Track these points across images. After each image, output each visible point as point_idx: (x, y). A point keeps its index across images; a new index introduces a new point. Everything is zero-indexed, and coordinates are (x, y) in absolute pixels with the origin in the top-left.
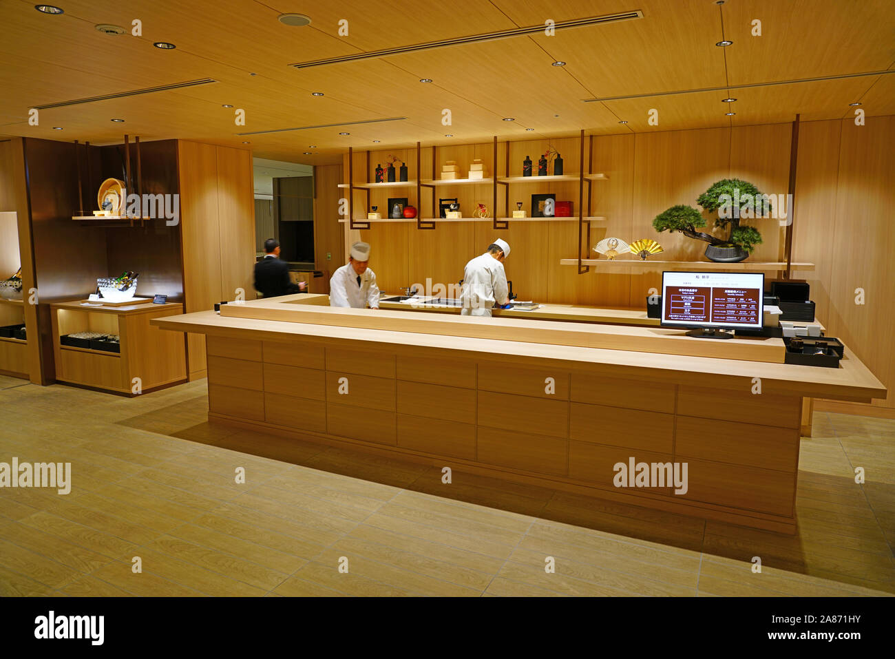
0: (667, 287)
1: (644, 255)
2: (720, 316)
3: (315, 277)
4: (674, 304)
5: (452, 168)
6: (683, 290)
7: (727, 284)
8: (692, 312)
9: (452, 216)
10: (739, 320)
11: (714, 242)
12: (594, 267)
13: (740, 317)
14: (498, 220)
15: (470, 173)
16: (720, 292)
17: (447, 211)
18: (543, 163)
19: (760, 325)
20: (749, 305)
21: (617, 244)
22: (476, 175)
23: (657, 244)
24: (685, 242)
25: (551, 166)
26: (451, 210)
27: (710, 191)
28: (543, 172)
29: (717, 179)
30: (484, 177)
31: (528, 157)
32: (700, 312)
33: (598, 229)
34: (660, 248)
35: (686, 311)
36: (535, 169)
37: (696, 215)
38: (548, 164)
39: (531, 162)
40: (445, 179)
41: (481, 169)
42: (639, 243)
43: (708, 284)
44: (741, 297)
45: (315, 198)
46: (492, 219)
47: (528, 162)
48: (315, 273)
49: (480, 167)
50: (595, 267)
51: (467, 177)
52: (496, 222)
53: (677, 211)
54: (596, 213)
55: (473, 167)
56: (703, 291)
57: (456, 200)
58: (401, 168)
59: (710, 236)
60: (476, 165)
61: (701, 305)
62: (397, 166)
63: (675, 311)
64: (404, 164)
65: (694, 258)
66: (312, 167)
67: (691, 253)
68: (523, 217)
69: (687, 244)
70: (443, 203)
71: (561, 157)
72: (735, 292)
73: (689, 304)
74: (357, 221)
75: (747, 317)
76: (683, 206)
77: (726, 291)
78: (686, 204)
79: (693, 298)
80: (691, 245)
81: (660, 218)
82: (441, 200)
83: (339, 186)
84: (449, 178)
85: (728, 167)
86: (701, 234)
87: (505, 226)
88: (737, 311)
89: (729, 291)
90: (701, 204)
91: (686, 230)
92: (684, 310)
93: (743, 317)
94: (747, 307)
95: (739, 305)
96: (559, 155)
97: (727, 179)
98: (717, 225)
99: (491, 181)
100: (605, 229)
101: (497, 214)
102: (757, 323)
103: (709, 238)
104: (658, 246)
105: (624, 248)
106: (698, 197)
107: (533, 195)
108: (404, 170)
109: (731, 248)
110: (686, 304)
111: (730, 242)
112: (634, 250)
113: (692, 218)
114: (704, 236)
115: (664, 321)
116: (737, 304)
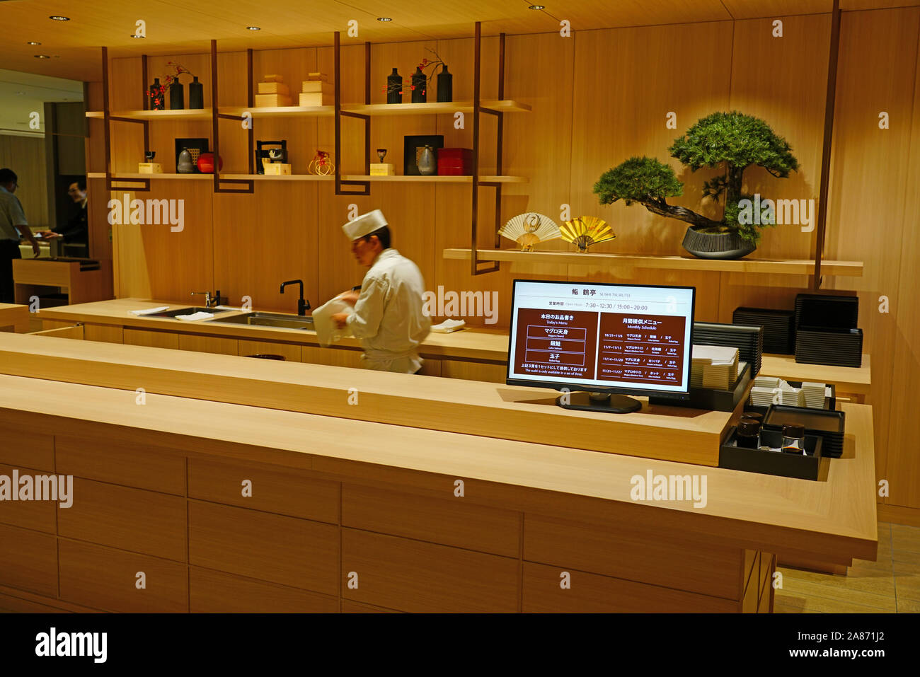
0: (520, 310)
1: (584, 243)
2: (612, 368)
3: (82, 270)
4: (533, 344)
5: (273, 87)
6: (548, 316)
7: (627, 307)
8: (564, 359)
9: (273, 170)
10: (646, 376)
11: (700, 223)
12: (508, 264)
13: (649, 370)
14: (343, 178)
15: (302, 97)
16: (614, 321)
17: (265, 161)
18: (419, 80)
19: (684, 388)
20: (666, 348)
21: (538, 225)
22: (311, 101)
23: (605, 226)
24: (655, 222)
25: (432, 86)
26: (272, 161)
27: (693, 132)
28: (419, 97)
29: (706, 112)
30: (323, 105)
31: (395, 70)
32: (576, 360)
33: (514, 197)
34: (610, 232)
35: (552, 356)
36: (407, 90)
37: (666, 176)
38: (427, 82)
39: (399, 80)
40: (262, 106)
41: (320, 89)
42: (577, 223)
43: (593, 305)
44: (653, 332)
45: (89, 136)
46: (333, 178)
47: (395, 79)
48: (82, 263)
49: (317, 86)
50: (510, 263)
51: (296, 102)
52: (339, 182)
53: (633, 168)
54: (512, 170)
55: (307, 86)
56: (583, 320)
57: (283, 143)
58: (190, 85)
59: (692, 213)
60: (311, 83)
61: (579, 347)
62: (185, 81)
63: (534, 357)
64: (196, 79)
65: (668, 250)
66: (82, 83)
67: (666, 240)
68: (386, 174)
69: (659, 226)
70: (264, 148)
71: (449, 70)
72: (641, 321)
73: (558, 344)
74: (117, 176)
75: (661, 372)
76: (644, 159)
77: (625, 320)
78: (650, 156)
79: (566, 332)
80: (666, 228)
81: (605, 181)
82: (260, 144)
83: (88, 114)
84: (269, 105)
85: (727, 90)
86: (676, 208)
87: (364, 190)
88: (644, 359)
89: (630, 321)
90: (677, 155)
91: (650, 200)
92: (549, 355)
93: (655, 370)
94: (661, 353)
95: (648, 347)
96: (445, 68)
97: (722, 112)
98: (707, 194)
99: (331, 111)
100: (526, 198)
101: (343, 168)
102: (680, 384)
103: (690, 216)
104: (607, 229)
105: (549, 231)
106: (672, 144)
107: (406, 138)
108: (196, 88)
109: (724, 233)
110: (553, 343)
111: (724, 223)
112: (570, 235)
113: (657, 179)
114: (680, 211)
115: (512, 375)
116: (644, 346)
